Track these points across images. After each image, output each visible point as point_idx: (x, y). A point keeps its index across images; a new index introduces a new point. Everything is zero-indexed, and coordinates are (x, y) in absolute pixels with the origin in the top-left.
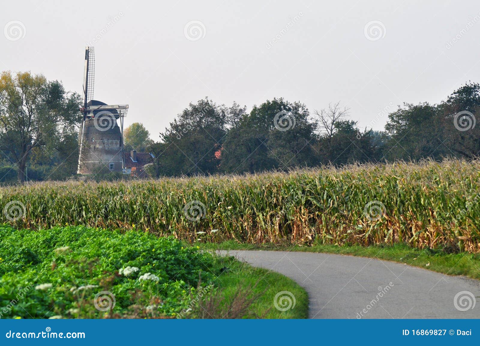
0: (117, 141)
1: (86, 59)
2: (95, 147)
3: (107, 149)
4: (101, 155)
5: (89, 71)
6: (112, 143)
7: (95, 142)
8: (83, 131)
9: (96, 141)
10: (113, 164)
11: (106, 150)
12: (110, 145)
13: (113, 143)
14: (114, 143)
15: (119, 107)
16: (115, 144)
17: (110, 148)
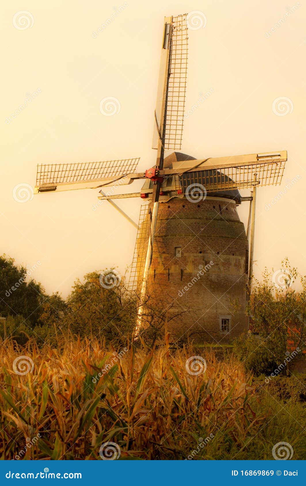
0: (240, 258)
1: (164, 47)
2: (182, 271)
3: (213, 277)
4: (197, 293)
5: (171, 76)
6: (227, 263)
7: (184, 259)
8: (152, 227)
9: (185, 254)
10: (229, 317)
11: (211, 281)
12: (222, 269)
13: (230, 264)
14: (233, 263)
15: (258, 157)
16: (235, 265)
17: (222, 275)
